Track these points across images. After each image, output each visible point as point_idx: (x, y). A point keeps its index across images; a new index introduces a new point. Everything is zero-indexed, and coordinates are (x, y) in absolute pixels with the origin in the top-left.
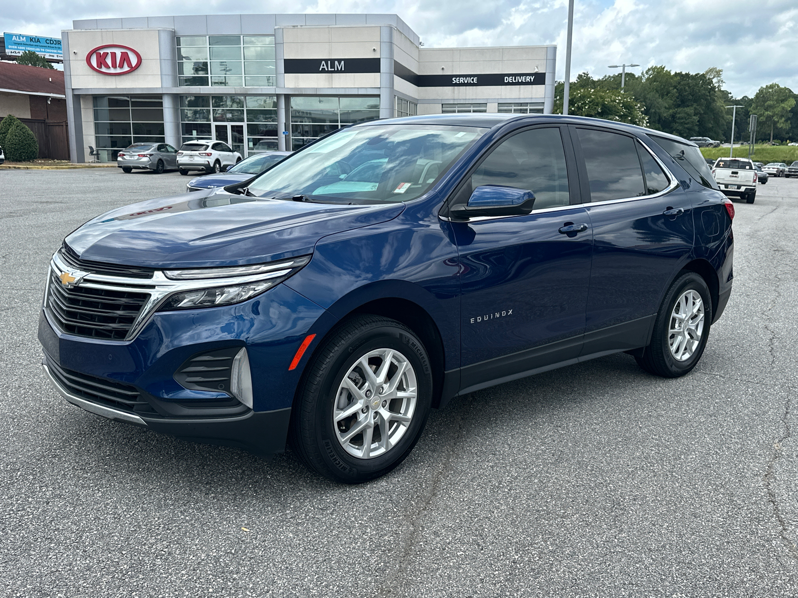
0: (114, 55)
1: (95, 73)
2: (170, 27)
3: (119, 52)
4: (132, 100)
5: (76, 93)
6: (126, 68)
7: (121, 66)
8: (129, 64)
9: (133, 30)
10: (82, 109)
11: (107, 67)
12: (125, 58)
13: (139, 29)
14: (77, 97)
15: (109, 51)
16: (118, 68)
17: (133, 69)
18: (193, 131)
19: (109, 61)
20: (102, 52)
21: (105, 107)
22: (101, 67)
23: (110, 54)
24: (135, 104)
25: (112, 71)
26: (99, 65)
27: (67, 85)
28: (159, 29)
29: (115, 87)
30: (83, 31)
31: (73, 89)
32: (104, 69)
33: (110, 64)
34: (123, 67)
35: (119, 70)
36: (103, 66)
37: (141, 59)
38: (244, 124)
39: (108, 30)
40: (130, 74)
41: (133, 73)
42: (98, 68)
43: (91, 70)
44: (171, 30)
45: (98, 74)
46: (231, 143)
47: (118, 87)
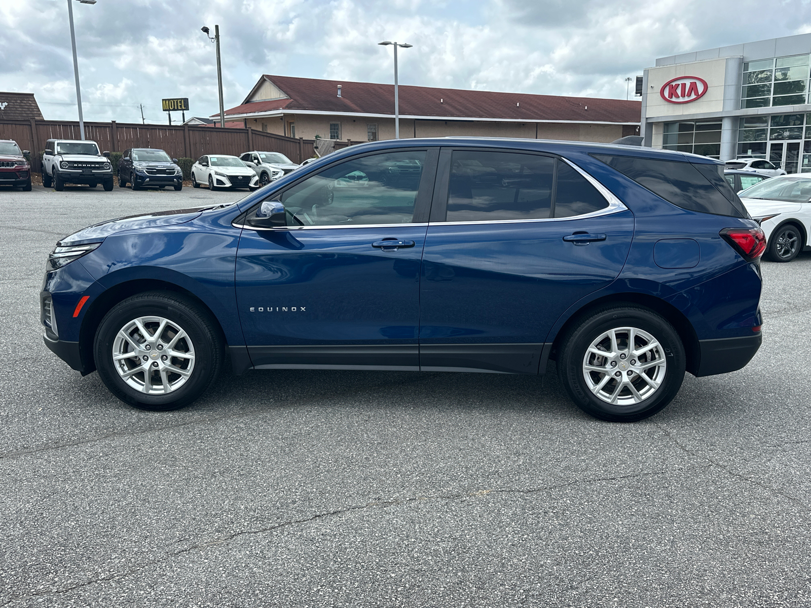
0: (684, 85)
1: (666, 103)
2: (739, 55)
3: (688, 83)
4: (697, 124)
5: (649, 121)
6: (693, 96)
7: (689, 95)
8: (696, 93)
9: (703, 61)
10: (653, 135)
11: (677, 97)
12: (693, 87)
13: (709, 60)
14: (650, 125)
15: (680, 82)
16: (686, 97)
17: (699, 97)
18: (749, 150)
19: (679, 91)
20: (674, 84)
21: (675, 131)
22: (672, 97)
23: (681, 85)
24: (699, 128)
25: (681, 100)
26: (671, 95)
27: (643, 116)
28: (727, 58)
29: (681, 114)
30: (661, 67)
31: (647, 118)
32: (674, 99)
33: (679, 94)
34: (690, 96)
35: (686, 99)
36: (673, 97)
37: (707, 87)
38: (802, 142)
39: (682, 64)
40: (696, 101)
41: (699, 101)
42: (669, 99)
43: (663, 100)
44: (739, 57)
45: (669, 103)
46: (785, 161)
47: (684, 114)
